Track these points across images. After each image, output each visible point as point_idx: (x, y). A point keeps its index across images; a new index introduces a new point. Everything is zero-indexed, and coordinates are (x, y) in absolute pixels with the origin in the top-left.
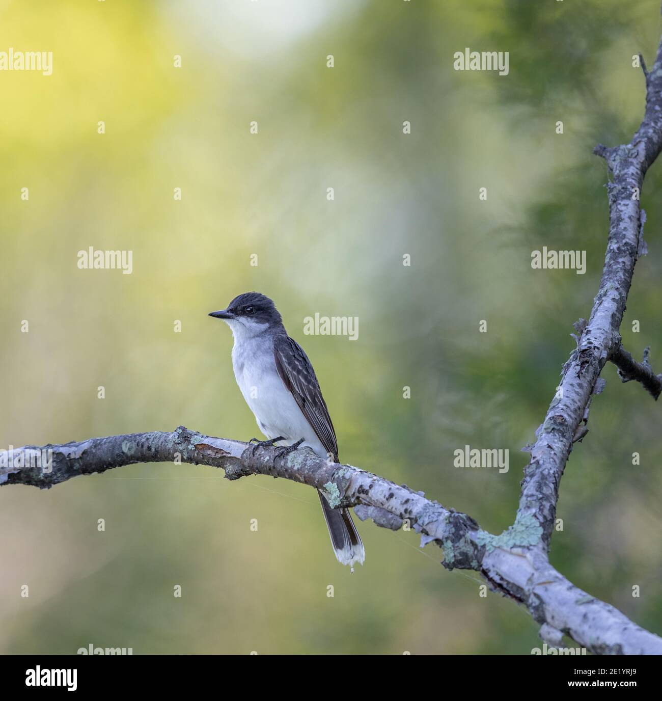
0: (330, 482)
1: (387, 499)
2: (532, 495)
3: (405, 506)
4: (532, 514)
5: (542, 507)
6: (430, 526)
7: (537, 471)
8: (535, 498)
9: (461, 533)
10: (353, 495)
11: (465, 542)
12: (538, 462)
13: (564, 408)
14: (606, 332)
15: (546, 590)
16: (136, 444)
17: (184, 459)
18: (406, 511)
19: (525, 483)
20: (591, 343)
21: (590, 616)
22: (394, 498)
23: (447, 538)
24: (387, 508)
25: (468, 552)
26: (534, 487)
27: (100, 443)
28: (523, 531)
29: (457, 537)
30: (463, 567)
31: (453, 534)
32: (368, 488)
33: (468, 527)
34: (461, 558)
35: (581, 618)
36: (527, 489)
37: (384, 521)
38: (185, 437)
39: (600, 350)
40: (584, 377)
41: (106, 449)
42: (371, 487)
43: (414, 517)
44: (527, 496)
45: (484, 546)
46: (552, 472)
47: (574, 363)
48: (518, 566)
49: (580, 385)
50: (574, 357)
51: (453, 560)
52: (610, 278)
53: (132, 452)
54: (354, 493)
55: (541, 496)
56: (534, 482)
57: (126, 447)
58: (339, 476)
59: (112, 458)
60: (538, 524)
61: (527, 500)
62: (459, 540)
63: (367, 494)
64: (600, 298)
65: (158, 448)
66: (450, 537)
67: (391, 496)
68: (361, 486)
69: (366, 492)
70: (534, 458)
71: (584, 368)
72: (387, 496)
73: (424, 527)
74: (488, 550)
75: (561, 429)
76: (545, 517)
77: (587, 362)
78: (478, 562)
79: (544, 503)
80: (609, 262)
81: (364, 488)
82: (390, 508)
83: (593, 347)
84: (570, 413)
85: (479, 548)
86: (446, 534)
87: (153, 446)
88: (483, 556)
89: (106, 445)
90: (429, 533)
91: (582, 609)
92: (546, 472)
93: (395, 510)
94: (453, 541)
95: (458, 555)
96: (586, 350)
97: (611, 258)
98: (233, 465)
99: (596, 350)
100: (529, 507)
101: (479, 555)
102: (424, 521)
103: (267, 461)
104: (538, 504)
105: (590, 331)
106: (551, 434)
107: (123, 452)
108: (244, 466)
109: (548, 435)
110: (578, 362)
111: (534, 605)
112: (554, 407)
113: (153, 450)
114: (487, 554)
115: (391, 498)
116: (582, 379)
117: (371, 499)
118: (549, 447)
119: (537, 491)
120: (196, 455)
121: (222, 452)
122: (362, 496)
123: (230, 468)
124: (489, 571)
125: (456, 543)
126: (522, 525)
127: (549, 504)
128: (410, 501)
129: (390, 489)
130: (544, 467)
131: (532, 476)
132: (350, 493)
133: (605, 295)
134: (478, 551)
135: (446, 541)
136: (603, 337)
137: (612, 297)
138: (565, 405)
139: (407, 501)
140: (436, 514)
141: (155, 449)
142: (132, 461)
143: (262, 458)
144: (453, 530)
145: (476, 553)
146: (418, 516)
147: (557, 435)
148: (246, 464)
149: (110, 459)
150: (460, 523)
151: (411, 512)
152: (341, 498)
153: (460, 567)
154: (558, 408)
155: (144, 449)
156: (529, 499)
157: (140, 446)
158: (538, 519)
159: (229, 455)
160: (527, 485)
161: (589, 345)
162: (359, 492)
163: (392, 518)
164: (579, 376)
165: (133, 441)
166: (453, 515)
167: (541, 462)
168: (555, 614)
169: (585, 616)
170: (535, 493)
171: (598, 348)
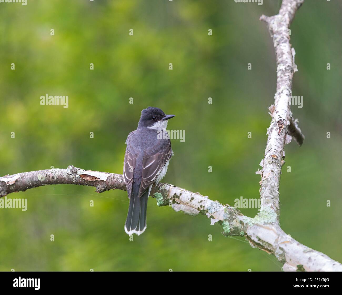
0: (157, 192)
1: (190, 200)
2: (268, 197)
3: (201, 204)
4: (270, 207)
5: (274, 203)
6: (215, 214)
7: (268, 184)
8: (270, 198)
9: (234, 217)
10: (171, 199)
11: (237, 222)
12: (267, 179)
13: (275, 151)
14: (287, 111)
15: (286, 245)
16: (45, 175)
17: (73, 183)
18: (201, 206)
19: (262, 190)
20: (281, 117)
21: (313, 258)
22: (194, 200)
23: (226, 220)
24: (190, 205)
25: (238, 227)
26: (268, 192)
27: (24, 176)
28: (267, 215)
29: (231, 219)
30: (235, 235)
31: (229, 218)
32: (179, 195)
33: (237, 214)
34: (233, 230)
35: (308, 259)
36: (264, 193)
37: (189, 212)
38: (74, 171)
39: (286, 121)
40: (282, 135)
41: (28, 179)
42: (181, 194)
43: (206, 210)
44: (265, 197)
45: (247, 224)
46: (276, 184)
47: (275, 128)
48: (268, 233)
49: (280, 139)
50: (274, 125)
51: (229, 231)
52: (283, 84)
53: (44, 180)
54: (171, 198)
55: (273, 197)
56: (268, 190)
57: (40, 177)
58: (162, 189)
59: (32, 183)
60: (274, 211)
61: (266, 199)
62: (233, 221)
63: (179, 198)
64: (279, 94)
65: (58, 177)
66: (227, 219)
67: (192, 198)
68: (175, 194)
69: (178, 197)
70: (265, 177)
71: (281, 130)
72: (190, 199)
73: (212, 215)
74: (250, 226)
75: (277, 162)
76: (277, 208)
77: (281, 127)
78: (244, 232)
79: (275, 200)
80: (280, 76)
81: (177, 195)
82: (192, 205)
83: (282, 120)
84: (278, 154)
85: (245, 225)
86: (225, 218)
87: (55, 176)
88: (247, 229)
89: (28, 177)
90: (215, 217)
91: (308, 255)
92: (273, 184)
93: (195, 206)
94: (229, 221)
95: (233, 228)
96: (279, 121)
97: (281, 74)
98: (102, 185)
99: (284, 121)
100: (268, 203)
101: (244, 228)
102: (212, 211)
103: (121, 183)
104: (272, 201)
105: (278, 111)
106: (272, 164)
107: (38, 180)
108: (108, 185)
109: (270, 165)
110: (277, 127)
111: (279, 253)
112: (269, 151)
113: (55, 178)
114: (249, 228)
115: (192, 200)
116: (280, 136)
117: (181, 201)
118: (272, 171)
119: (270, 194)
120: (80, 180)
121: (95, 178)
122: (176, 199)
123: (100, 187)
124: (251, 236)
125: (231, 222)
126: (266, 212)
127: (277, 201)
128: (203, 201)
129: (191, 195)
130: (271, 182)
131: (266, 186)
132: (169, 198)
133: (282, 92)
134: (244, 226)
135: (225, 222)
136: (286, 114)
137: (286, 93)
138: (275, 150)
139: (201, 201)
140: (218, 207)
141: (57, 178)
142: (43, 184)
143: (118, 181)
144: (229, 216)
145: (243, 227)
146: (209, 209)
147: (275, 165)
148: (109, 184)
149: (31, 184)
150: (232, 212)
151: (204, 207)
152: (164, 200)
153: (233, 235)
154: (272, 151)
155: (50, 178)
156: (267, 198)
157: (48, 176)
158: (273, 209)
159: (99, 180)
160: (263, 191)
161: (280, 118)
162: (174, 197)
163: (193, 210)
164: (279, 135)
165: (44, 174)
166: (228, 208)
167: (269, 179)
168: (292, 258)
169: (310, 259)
170: (269, 195)
171: (285, 120)
